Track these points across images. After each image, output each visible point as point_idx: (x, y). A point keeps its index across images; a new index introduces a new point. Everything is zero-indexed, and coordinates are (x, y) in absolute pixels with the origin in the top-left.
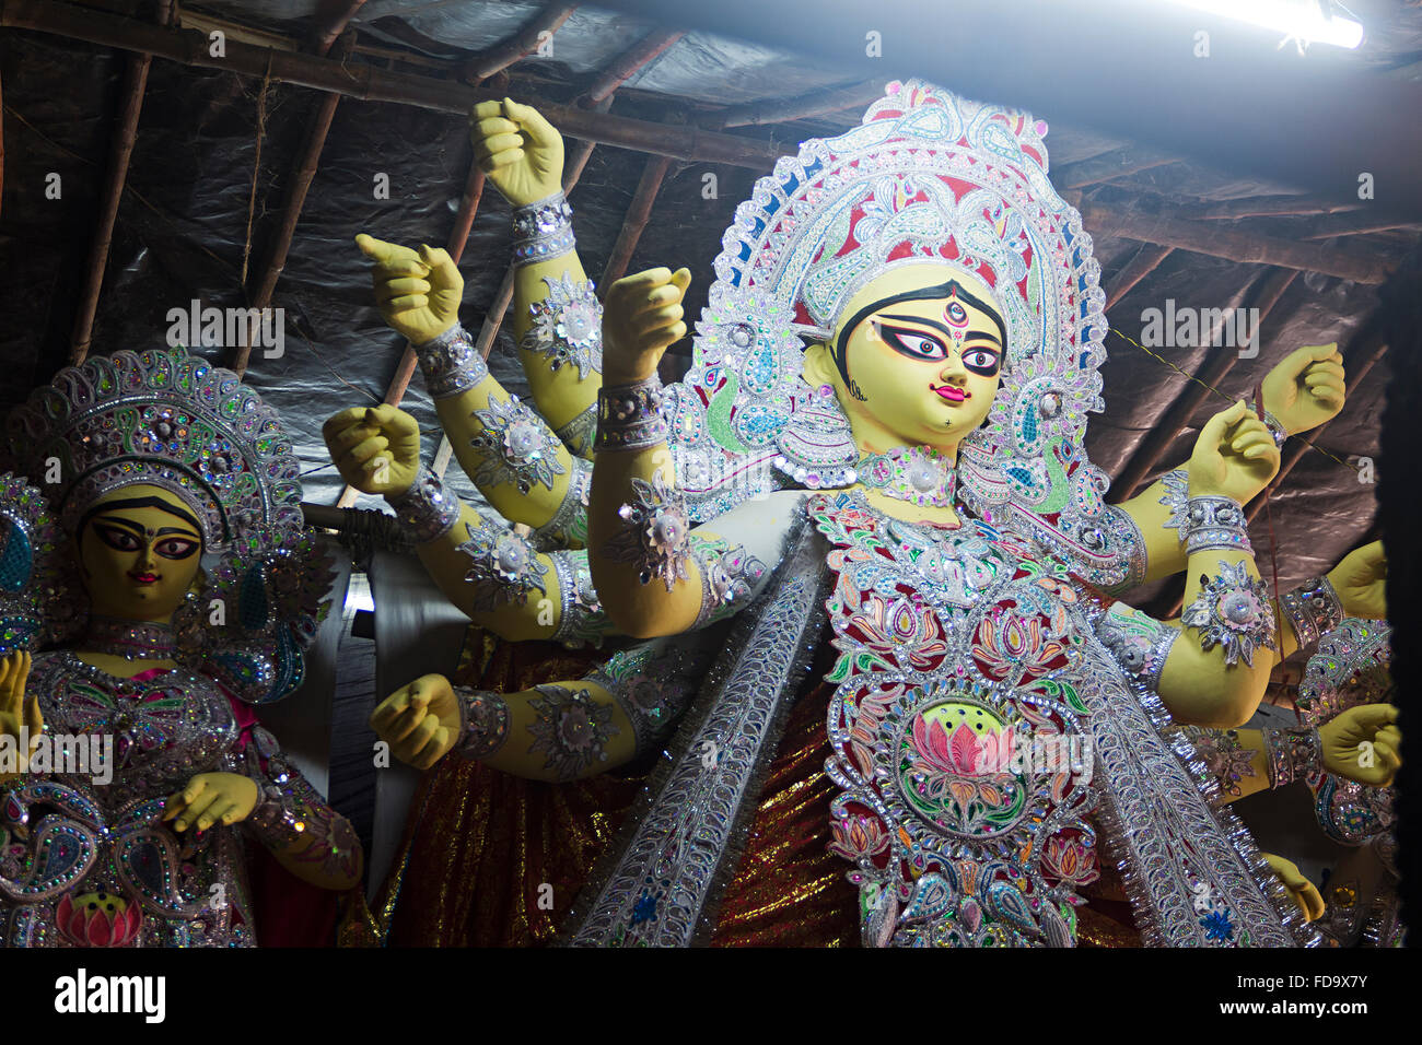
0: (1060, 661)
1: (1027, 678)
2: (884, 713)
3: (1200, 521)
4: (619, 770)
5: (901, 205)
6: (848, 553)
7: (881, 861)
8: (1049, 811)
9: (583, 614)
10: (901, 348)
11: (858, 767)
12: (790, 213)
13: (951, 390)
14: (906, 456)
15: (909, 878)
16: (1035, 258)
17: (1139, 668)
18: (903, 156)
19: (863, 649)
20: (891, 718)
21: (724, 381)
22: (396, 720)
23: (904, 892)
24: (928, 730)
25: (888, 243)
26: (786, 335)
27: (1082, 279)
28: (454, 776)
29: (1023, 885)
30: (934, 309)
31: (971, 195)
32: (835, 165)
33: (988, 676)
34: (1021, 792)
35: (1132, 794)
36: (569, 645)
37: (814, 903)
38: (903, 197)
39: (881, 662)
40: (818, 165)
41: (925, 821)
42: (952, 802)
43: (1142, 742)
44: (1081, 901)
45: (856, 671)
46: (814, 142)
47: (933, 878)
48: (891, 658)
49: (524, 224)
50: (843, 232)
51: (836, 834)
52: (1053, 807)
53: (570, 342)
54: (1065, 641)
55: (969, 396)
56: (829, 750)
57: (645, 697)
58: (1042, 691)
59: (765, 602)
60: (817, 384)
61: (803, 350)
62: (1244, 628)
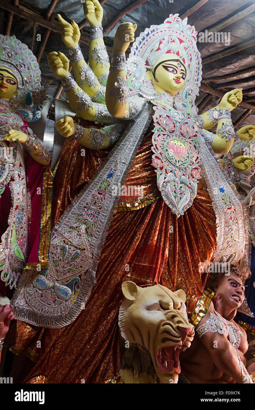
0: (196, 136)
1: (190, 138)
2: (163, 140)
3: (222, 113)
4: (104, 150)
5: (170, 42)
6: (157, 107)
7: (161, 168)
8: (193, 164)
9: (100, 115)
10: (168, 70)
11: (158, 149)
12: (147, 41)
13: (177, 80)
14: (166, 94)
15: (166, 173)
16: (192, 60)
17: (208, 140)
18: (171, 31)
19: (159, 127)
20: (164, 141)
21: (130, 74)
22: (61, 124)
23: (166, 175)
24: (171, 145)
25: (166, 50)
26: (143, 67)
27: (199, 68)
28: (70, 147)
29: (188, 177)
30: (175, 63)
31: (183, 43)
32: (157, 31)
33: (183, 136)
34: (188, 159)
35: (207, 164)
36: (96, 123)
37: (146, 177)
38: (170, 41)
39: (163, 130)
40: (154, 31)
41: (170, 162)
42: (175, 160)
43: (208, 154)
44: (198, 182)
45: (158, 131)
46: (153, 25)
47: (171, 173)
48: (165, 129)
49: (93, 30)
50: (157, 46)
51: (153, 162)
52: (193, 163)
53: (101, 57)
54: (197, 132)
55: (180, 82)
56: (152, 145)
57: (111, 134)
58: (192, 141)
59: (138, 118)
60: (148, 79)
61: (146, 71)
62: (230, 134)
